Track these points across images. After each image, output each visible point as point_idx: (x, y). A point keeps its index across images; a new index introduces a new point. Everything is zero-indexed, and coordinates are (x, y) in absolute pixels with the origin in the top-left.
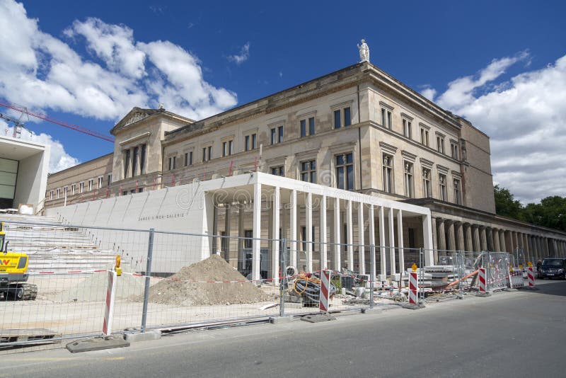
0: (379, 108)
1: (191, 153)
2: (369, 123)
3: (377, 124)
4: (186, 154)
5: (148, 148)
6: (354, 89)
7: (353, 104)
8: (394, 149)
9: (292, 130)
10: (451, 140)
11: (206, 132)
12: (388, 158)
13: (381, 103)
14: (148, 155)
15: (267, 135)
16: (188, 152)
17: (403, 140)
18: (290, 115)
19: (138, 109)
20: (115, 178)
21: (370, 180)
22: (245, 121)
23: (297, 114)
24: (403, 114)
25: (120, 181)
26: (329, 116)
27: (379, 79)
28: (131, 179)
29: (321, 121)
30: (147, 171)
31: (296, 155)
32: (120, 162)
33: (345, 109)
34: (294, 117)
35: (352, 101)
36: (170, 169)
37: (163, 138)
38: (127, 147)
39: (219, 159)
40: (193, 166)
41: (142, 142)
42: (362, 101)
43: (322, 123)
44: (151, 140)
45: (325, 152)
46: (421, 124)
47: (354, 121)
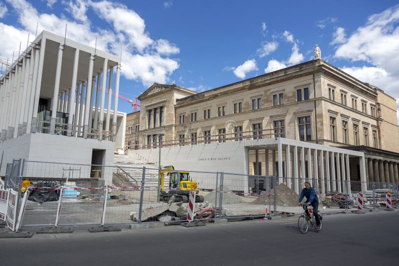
0: (327, 88)
1: (196, 113)
2: (321, 99)
3: (326, 98)
4: (192, 114)
5: (165, 109)
6: (311, 77)
7: (310, 85)
8: (336, 113)
9: (267, 101)
10: (371, 104)
11: (206, 100)
12: (333, 119)
13: (328, 85)
14: (165, 114)
15: (250, 104)
16: (194, 112)
17: (342, 107)
18: (266, 92)
19: (157, 84)
20: (142, 128)
21: (323, 134)
22: (234, 94)
23: (271, 91)
24: (341, 90)
25: (146, 130)
26: (294, 93)
27: (328, 70)
28: (153, 129)
29: (288, 96)
30: (164, 124)
31: (271, 117)
32: (145, 118)
33: (305, 89)
34: (269, 93)
35: (310, 84)
36: (180, 123)
37: (175, 103)
38: (149, 108)
39: (216, 118)
40: (197, 122)
41: (161, 105)
42: (317, 85)
43: (288, 98)
44: (166, 104)
45: (291, 116)
46: (352, 96)
47: (311, 96)
